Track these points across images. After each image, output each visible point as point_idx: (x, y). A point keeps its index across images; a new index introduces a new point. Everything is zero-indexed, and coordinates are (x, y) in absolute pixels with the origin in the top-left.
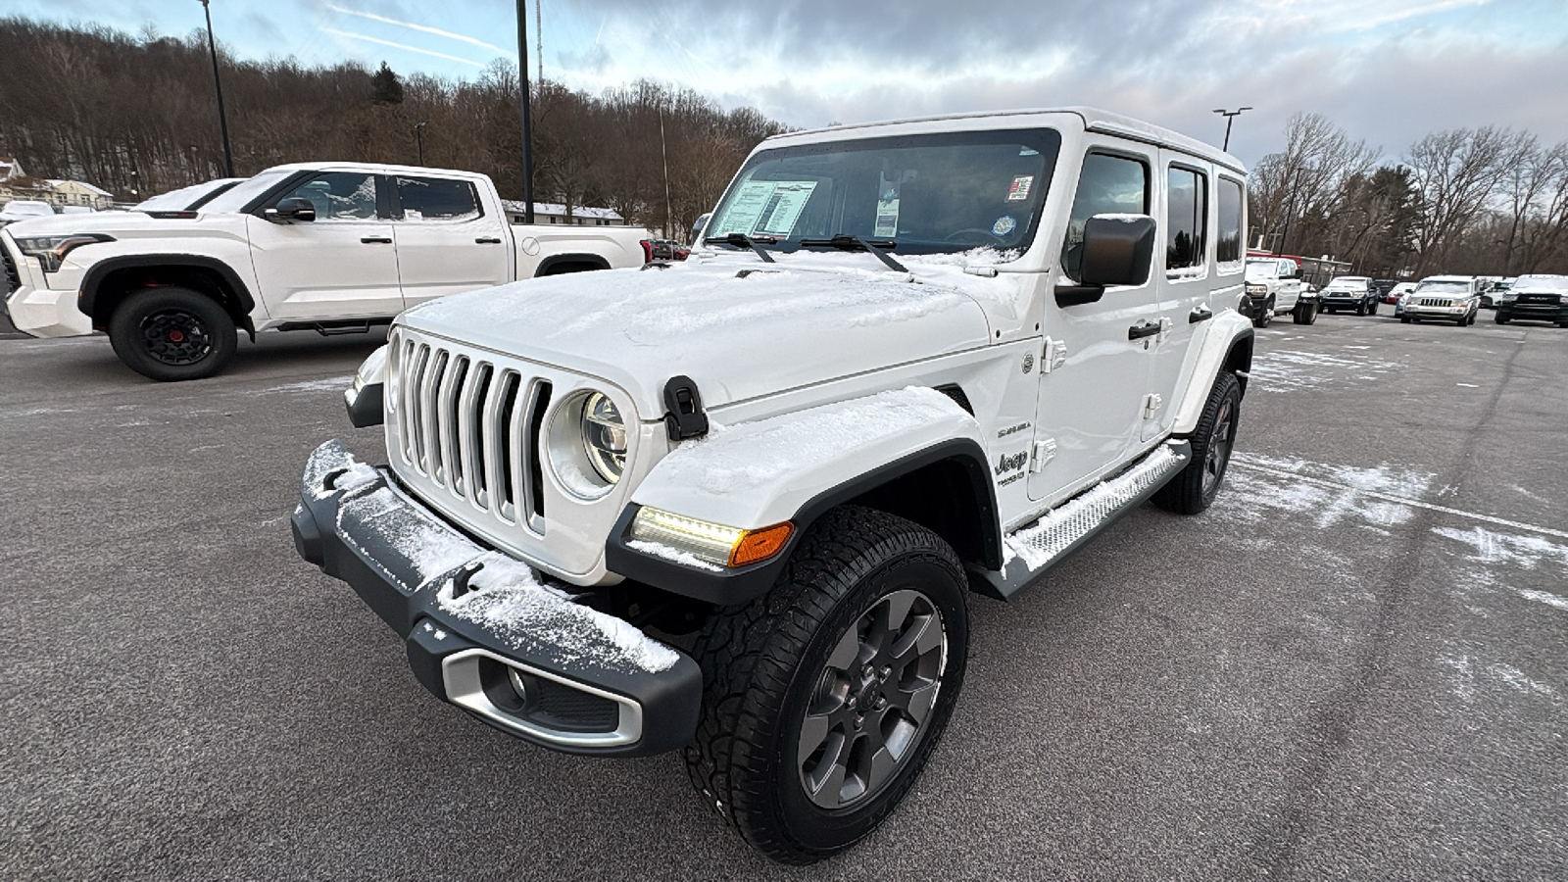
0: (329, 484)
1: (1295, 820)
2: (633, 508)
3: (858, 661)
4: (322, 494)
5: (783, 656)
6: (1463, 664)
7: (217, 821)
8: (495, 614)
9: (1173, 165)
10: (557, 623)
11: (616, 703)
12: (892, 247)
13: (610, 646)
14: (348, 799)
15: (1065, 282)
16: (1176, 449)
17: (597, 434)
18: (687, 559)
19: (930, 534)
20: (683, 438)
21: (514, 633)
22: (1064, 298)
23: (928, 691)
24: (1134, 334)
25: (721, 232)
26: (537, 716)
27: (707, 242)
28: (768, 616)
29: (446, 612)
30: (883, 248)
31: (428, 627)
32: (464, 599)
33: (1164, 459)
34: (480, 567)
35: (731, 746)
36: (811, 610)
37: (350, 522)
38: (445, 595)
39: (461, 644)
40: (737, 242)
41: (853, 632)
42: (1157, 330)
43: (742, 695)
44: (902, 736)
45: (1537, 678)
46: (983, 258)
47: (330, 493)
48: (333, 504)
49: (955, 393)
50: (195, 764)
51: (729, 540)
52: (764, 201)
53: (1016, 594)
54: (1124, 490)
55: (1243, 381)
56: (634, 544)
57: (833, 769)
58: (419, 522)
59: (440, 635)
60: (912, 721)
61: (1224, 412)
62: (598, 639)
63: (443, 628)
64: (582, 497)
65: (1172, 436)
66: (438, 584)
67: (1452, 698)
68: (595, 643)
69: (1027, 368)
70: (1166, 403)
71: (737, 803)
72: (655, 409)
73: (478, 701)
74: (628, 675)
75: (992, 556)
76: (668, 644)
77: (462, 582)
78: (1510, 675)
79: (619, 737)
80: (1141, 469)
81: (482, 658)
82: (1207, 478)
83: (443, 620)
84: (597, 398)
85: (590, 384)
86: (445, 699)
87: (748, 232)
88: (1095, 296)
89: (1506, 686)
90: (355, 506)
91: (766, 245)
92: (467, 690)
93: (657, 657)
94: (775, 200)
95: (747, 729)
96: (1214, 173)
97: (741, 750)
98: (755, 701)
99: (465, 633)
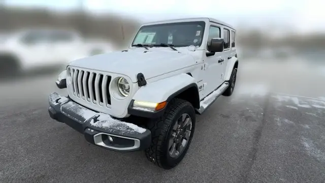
0: (57, 101)
1: (255, 150)
2: (133, 101)
3: (177, 128)
4: (56, 104)
5: (166, 128)
6: (278, 119)
7: (38, 177)
8: (105, 125)
9: (224, 29)
10: (118, 125)
11: (134, 140)
12: (173, 46)
13: (131, 129)
14: (69, 169)
15: (208, 52)
16: (226, 84)
17: (122, 86)
18: (146, 110)
19: (188, 102)
20: (142, 86)
21: (110, 129)
22: (208, 55)
23: (188, 133)
24: (219, 62)
25: (136, 43)
26: (115, 145)
27: (133, 46)
28: (161, 120)
29: (93, 126)
30: (171, 46)
31: (89, 129)
32: (97, 123)
33: (225, 86)
34: (99, 116)
35: (156, 147)
36: (171, 118)
37: (64, 109)
38: (92, 122)
39: (97, 132)
40: (140, 46)
41: (177, 122)
42: (223, 61)
43: (158, 137)
44: (184, 142)
45: (291, 120)
46: (192, 47)
47: (58, 103)
48: (59, 106)
49: (190, 74)
50: (30, 167)
51: (155, 105)
52: (145, 37)
53: (202, 113)
54: (218, 92)
55: (236, 70)
56: (134, 108)
57: (174, 150)
58: (81, 108)
59: (92, 131)
60: (186, 139)
61: (234, 76)
62: (128, 128)
63: (93, 129)
64: (119, 99)
65: (225, 81)
66: (90, 120)
67: (277, 126)
68: (128, 129)
69: (202, 69)
70: (224, 75)
71: (158, 158)
72: (135, 80)
73: (102, 144)
74: (136, 134)
75: (198, 106)
76: (143, 127)
77: (96, 120)
78: (286, 121)
79: (135, 147)
80: (221, 88)
81: (102, 135)
82: (231, 89)
83: (92, 128)
84: (121, 79)
85: (120, 76)
86: (94, 144)
87: (142, 43)
88: (213, 54)
89: (286, 123)
90: (64, 106)
91: (146, 46)
92: (99, 142)
93: (142, 130)
94: (147, 37)
95: (160, 143)
96: (230, 30)
97: (158, 147)
98: (161, 138)
99: (98, 130)
